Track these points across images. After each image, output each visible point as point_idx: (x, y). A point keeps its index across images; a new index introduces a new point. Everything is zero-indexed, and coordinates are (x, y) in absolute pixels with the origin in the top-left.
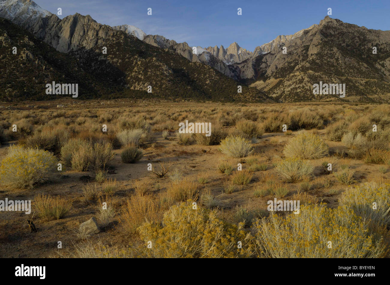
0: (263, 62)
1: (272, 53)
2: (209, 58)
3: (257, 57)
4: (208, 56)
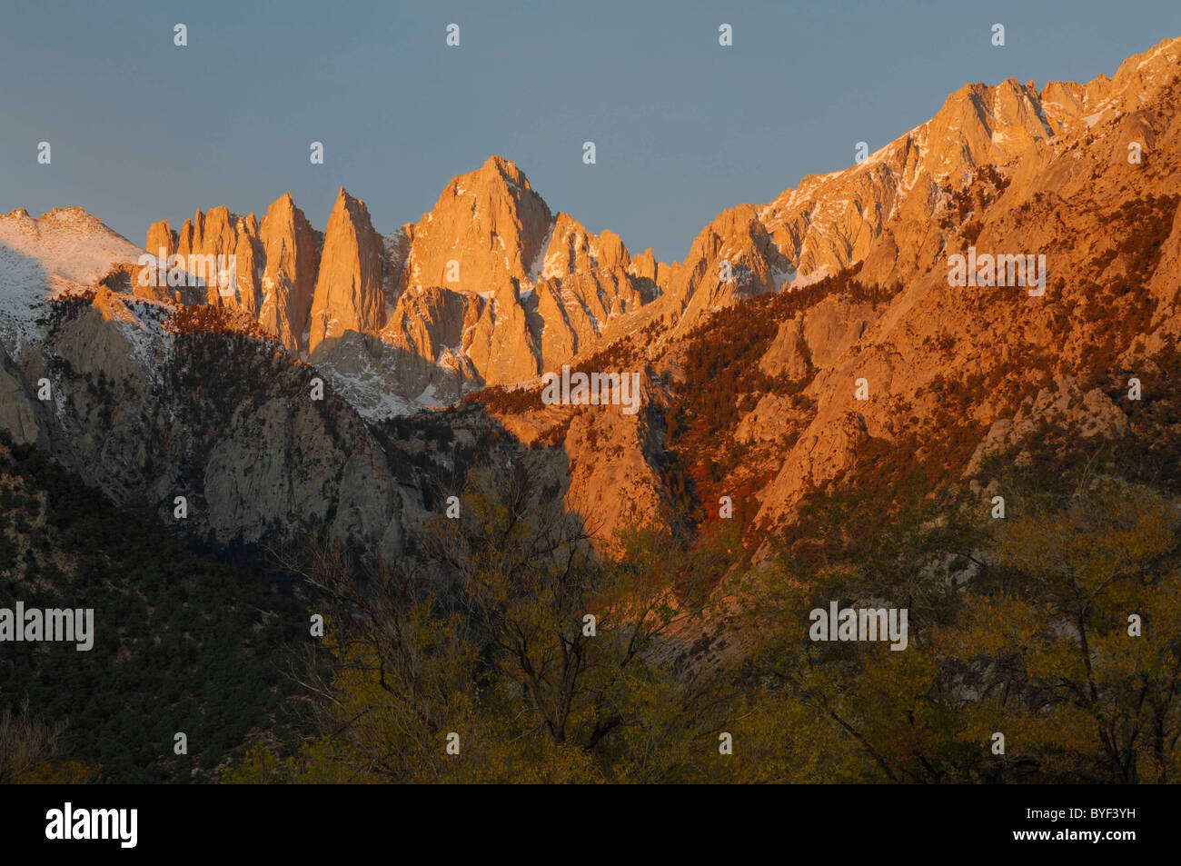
0: (768, 386)
1: (863, 278)
2: (168, 344)
3: (705, 328)
4: (162, 323)
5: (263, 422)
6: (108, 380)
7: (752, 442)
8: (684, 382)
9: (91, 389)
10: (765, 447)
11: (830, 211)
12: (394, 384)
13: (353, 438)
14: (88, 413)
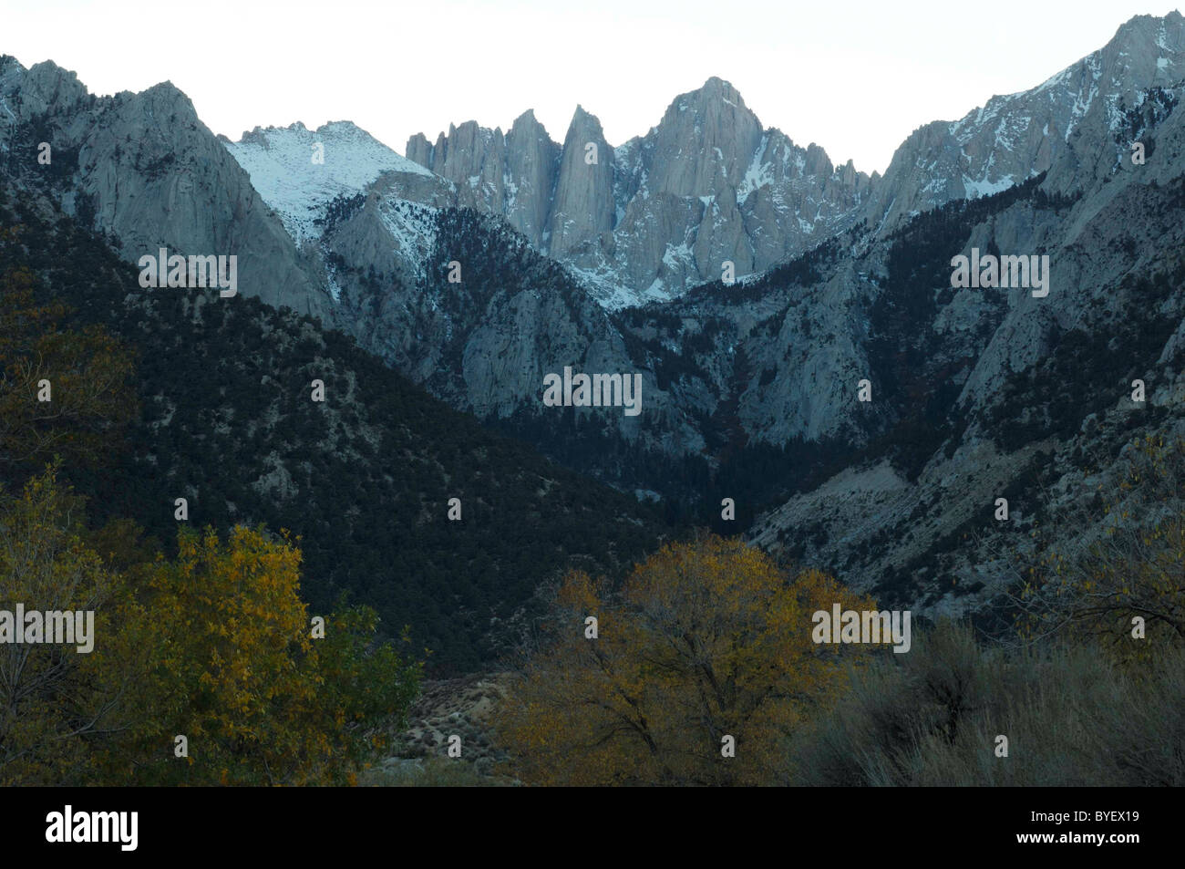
3: (905, 230)
4: (425, 223)
5: (515, 311)
6: (377, 273)
7: (948, 332)
8: (887, 277)
9: (362, 281)
10: (960, 335)
11: (1015, 128)
12: (627, 277)
13: (594, 326)
14: (360, 302)
